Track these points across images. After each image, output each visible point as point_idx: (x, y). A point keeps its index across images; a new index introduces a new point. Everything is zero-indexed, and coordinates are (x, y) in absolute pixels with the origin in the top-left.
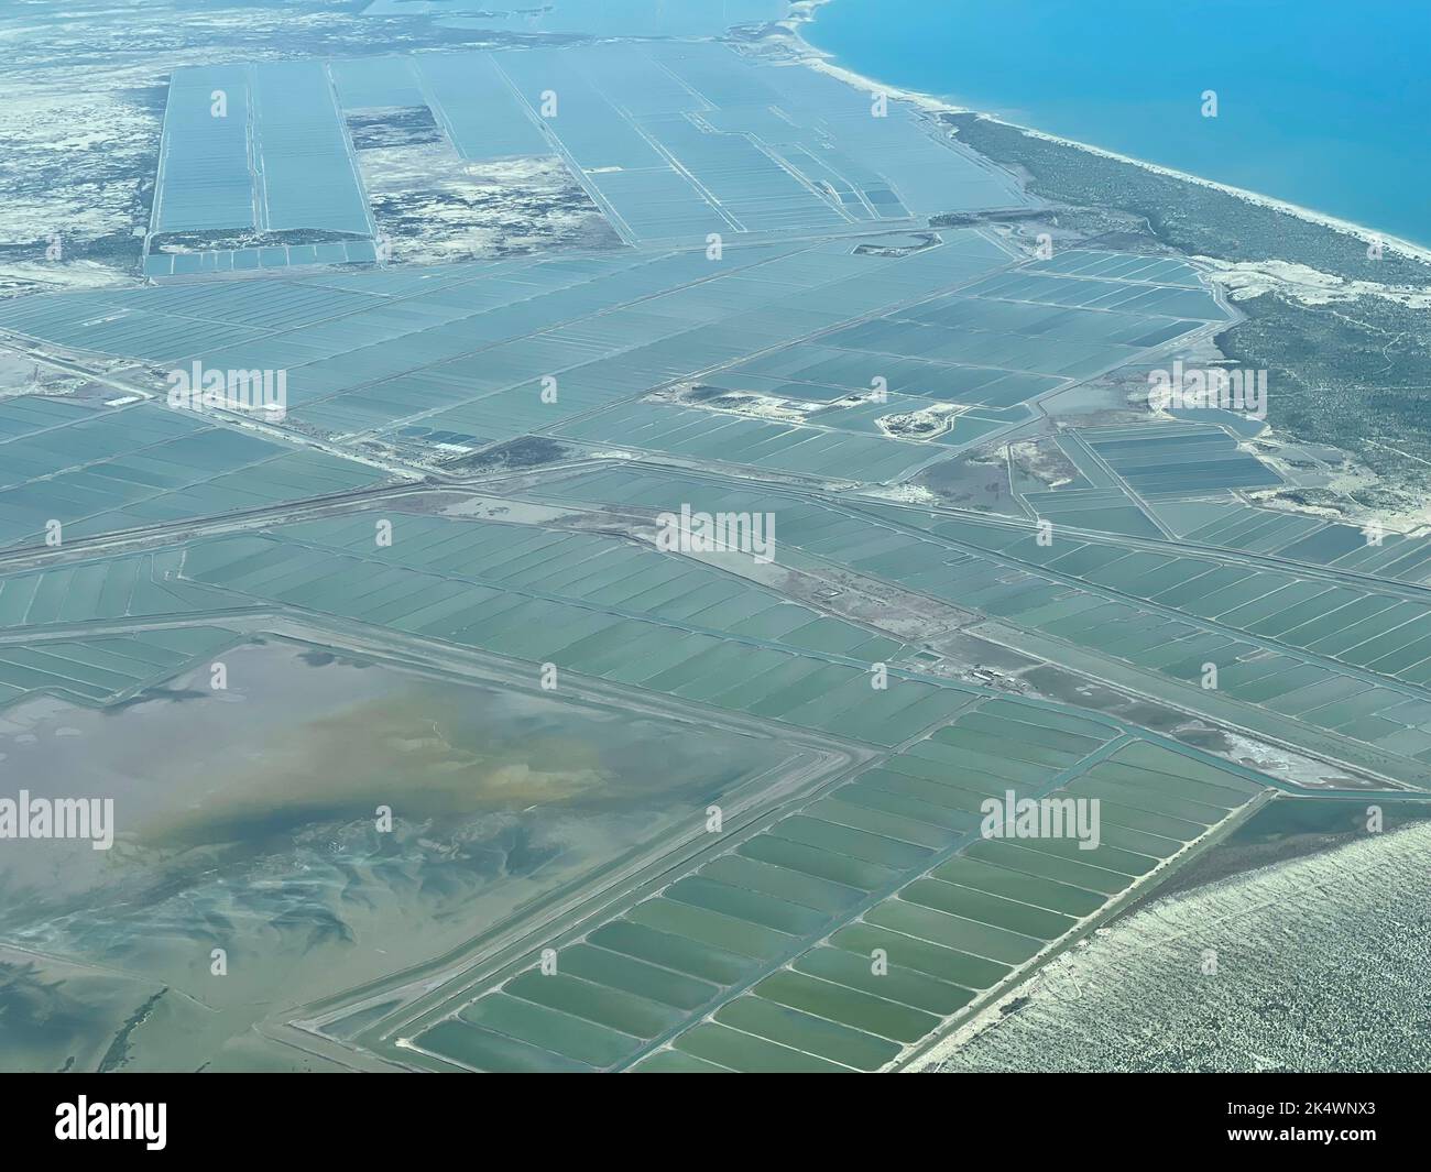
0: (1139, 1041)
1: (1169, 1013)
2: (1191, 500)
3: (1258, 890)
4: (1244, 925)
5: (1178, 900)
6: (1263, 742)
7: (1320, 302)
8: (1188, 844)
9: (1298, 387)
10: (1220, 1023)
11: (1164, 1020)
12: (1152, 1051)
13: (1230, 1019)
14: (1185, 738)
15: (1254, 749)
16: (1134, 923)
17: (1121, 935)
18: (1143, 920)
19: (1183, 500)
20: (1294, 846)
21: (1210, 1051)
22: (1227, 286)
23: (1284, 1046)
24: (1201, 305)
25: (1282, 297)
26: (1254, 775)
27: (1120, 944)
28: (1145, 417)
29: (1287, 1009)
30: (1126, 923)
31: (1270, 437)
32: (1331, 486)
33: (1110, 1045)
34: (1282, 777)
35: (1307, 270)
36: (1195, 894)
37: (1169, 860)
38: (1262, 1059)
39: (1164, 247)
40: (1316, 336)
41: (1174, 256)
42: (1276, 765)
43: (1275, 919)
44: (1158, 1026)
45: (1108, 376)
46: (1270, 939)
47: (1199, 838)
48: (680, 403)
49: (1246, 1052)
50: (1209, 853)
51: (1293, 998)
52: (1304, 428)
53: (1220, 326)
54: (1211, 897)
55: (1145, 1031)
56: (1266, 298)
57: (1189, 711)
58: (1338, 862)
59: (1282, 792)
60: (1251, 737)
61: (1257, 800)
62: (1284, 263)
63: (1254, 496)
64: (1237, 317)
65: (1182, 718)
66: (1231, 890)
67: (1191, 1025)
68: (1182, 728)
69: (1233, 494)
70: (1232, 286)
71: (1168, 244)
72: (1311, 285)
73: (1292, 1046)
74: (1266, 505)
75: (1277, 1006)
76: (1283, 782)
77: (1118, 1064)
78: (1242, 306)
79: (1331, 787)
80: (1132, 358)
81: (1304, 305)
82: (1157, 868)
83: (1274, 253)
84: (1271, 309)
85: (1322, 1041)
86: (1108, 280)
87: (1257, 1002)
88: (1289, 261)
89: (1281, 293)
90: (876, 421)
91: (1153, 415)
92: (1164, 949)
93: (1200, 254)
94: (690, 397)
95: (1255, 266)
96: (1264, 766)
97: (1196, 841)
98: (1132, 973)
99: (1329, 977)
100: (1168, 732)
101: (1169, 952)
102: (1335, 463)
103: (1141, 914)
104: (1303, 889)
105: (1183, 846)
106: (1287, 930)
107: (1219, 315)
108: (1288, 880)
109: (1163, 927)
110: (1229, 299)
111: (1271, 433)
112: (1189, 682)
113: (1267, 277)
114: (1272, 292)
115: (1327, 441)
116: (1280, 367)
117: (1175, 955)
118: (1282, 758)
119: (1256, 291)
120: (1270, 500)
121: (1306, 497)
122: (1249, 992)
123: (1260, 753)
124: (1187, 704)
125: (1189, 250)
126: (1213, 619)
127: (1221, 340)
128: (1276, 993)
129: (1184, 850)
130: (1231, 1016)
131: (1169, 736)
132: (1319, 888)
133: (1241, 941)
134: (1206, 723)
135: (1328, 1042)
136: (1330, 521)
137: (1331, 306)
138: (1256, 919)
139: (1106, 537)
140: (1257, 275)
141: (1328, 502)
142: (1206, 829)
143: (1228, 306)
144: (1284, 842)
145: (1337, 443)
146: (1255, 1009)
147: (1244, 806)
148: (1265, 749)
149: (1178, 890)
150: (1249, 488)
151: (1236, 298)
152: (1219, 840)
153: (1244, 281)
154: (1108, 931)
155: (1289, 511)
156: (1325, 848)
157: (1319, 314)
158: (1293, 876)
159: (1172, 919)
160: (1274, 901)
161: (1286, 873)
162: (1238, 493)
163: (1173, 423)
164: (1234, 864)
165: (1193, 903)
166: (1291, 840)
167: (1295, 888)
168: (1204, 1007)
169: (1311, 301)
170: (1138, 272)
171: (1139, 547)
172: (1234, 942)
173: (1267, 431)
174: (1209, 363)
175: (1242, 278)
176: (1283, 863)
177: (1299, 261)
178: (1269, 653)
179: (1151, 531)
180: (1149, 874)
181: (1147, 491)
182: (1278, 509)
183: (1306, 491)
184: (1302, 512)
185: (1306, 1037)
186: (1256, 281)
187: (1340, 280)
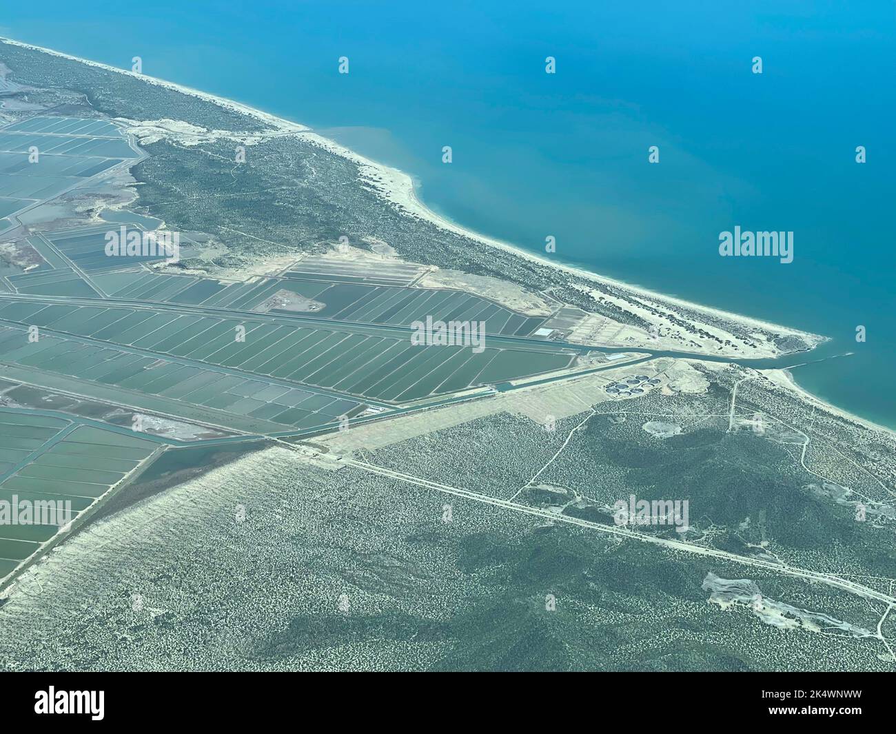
0: (79, 612)
1: (98, 592)
2: (116, 272)
3: (155, 508)
4: (147, 530)
5: (106, 521)
6: (160, 417)
7: (193, 144)
8: (112, 486)
9: (180, 197)
10: (130, 592)
11: (95, 597)
12: (88, 617)
13: (136, 589)
14: (111, 420)
15: (154, 422)
16: (77, 540)
17: (69, 549)
18: (84, 537)
19: (111, 272)
20: (177, 478)
21: (123, 611)
22: (137, 136)
23: (168, 600)
24: (120, 148)
25: (170, 142)
26: (151, 437)
27: (68, 554)
28: (86, 221)
29: (171, 577)
30: (72, 541)
31: (164, 229)
32: (201, 257)
33: (60, 618)
34: (171, 437)
35: (186, 124)
36: (117, 516)
37: (101, 498)
38: (155, 610)
39: (97, 113)
40: (191, 165)
41: (104, 119)
42: (167, 430)
43: (165, 523)
44: (91, 601)
45: (62, 197)
46: (162, 536)
47: (120, 481)
49: (145, 608)
50: (126, 489)
51: (175, 570)
52: (184, 222)
53: (133, 162)
54: (126, 516)
55: (82, 606)
56: (161, 143)
57: (115, 403)
58: (203, 484)
59: (171, 446)
60: (153, 415)
61: (156, 452)
62: (171, 120)
63: (155, 266)
64: (144, 155)
65: (112, 409)
66: (139, 510)
67: (112, 597)
68: (110, 415)
69: (142, 266)
70: (140, 136)
71: (99, 111)
72: (187, 133)
73: (173, 599)
74: (162, 271)
75: (165, 576)
76: (171, 439)
77: (65, 629)
78: (145, 148)
79: (200, 439)
80: (77, 185)
81: (184, 146)
82: (93, 504)
83: (166, 115)
84: (163, 149)
85: (191, 593)
86: (61, 135)
87: (153, 576)
88: (174, 119)
89: (169, 139)
91: (92, 220)
92: (96, 553)
93: (119, 117)
95: (154, 123)
96: (160, 431)
97: (118, 483)
98: (75, 572)
99: (196, 554)
100: (101, 418)
101: (99, 554)
102: (203, 242)
103: (82, 534)
104: (182, 503)
105: (109, 487)
106: (172, 529)
107: (134, 154)
108: (173, 498)
109: (96, 540)
110: (139, 144)
111: (165, 226)
112: (114, 385)
113: (161, 129)
114: (165, 139)
115: (199, 229)
116: (170, 185)
117: (103, 556)
118: (171, 425)
119: (155, 139)
120: (165, 268)
121: (187, 264)
122: (148, 571)
123: (158, 424)
124: (112, 399)
125: (113, 114)
126: (130, 345)
127: (134, 170)
128: (164, 568)
129: (110, 490)
130: (137, 587)
131: (102, 421)
132: (192, 501)
133: (144, 540)
134: (125, 409)
135: (195, 592)
136: (201, 278)
137: (200, 146)
138: (154, 526)
139: (62, 300)
140: (155, 129)
141: (199, 267)
142: (124, 475)
143: (138, 148)
144: (172, 476)
145: (205, 230)
146: (151, 581)
147: (148, 458)
148: (161, 421)
149: (106, 515)
150: (152, 261)
151: (142, 143)
152: (132, 480)
153: (147, 132)
154: (61, 547)
155: (176, 274)
156: (195, 476)
157: (193, 151)
158: (176, 496)
159: (101, 534)
160: (165, 513)
161: (173, 495)
162: (146, 266)
163: (105, 224)
164: (140, 494)
165: (114, 522)
166: (176, 474)
167: (177, 503)
168: (120, 584)
169: (188, 144)
170: (83, 129)
171: (83, 304)
172: (140, 542)
173: (163, 225)
174: (126, 185)
175: (146, 131)
176: (171, 489)
177: (180, 119)
178: (164, 362)
179: (89, 292)
180: (88, 508)
181: (89, 268)
182: (170, 273)
183: (186, 261)
184: (184, 274)
185: (181, 592)
186: (154, 133)
187: (205, 130)
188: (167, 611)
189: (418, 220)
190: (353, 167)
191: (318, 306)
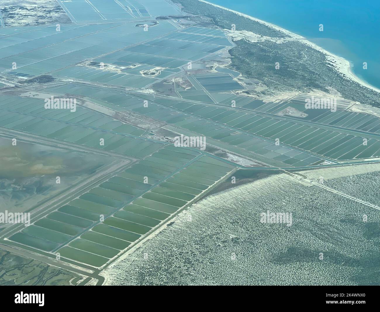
0: (202, 232)
1: (209, 225)
2: (221, 93)
3: (233, 193)
4: (229, 202)
5: (213, 196)
6: (236, 155)
7: (255, 42)
8: (216, 182)
9: (249, 64)
10: (222, 227)
11: (208, 226)
12: (205, 234)
13: (224, 226)
14: (217, 155)
15: (234, 157)
16: (202, 202)
17: (198, 205)
18: (204, 201)
19: (219, 93)
20: (242, 182)
21: (219, 234)
22: (232, 37)
23: (237, 232)
24: (225, 42)
25: (246, 40)
26: (233, 164)
27: (198, 208)
28: (210, 71)
29: (238, 223)
30: (200, 202)
31: (241, 77)
32: (256, 90)
33: (194, 233)
34: (240, 164)
35: (252, 33)
36: (218, 194)
37: (211, 186)
38: (232, 235)
39: (216, 26)
40: (254, 51)
41: (219, 29)
42: (239, 161)
43: (237, 200)
44: (206, 228)
45: (201, 60)
46: (235, 205)
47: (219, 180)
48: (87, 66)
49: (228, 234)
50: (221, 184)
51: (240, 220)
52: (249, 74)
53: (230, 48)
54: (221, 195)
55: (203, 229)
56: (242, 40)
57: (218, 148)
58: (253, 185)
59: (240, 168)
60: (233, 154)
61: (234, 170)
62: (246, 31)
63: (237, 92)
64: (234, 45)
65: (217, 150)
66: (226, 193)
67: (215, 227)
68: (216, 152)
69: (232, 92)
70: (233, 37)
71: (218, 26)
72: (253, 37)
73: (239, 232)
74: (240, 94)
75: (236, 222)
76: (241, 165)
77: (196, 238)
78: (236, 42)
79: (252, 166)
80: (207, 56)
81: (250, 42)
82: (208, 188)
83: (244, 29)
84: (243, 43)
85: (247, 230)
86: (202, 35)
87: (231, 221)
88: (248, 31)
89: (245, 39)
90: (140, 72)
91: (212, 71)
92: (209, 209)
93: (225, 28)
94: (90, 65)
95: (239, 32)
96: (236, 161)
97: (218, 181)
98: (201, 215)
99: (249, 214)
100: (212, 153)
101: (210, 209)
102: (257, 83)
103: (204, 200)
104: (244, 192)
105: (215, 182)
106: (240, 203)
107: (231, 45)
108: (240, 190)
109: (209, 203)
110: (233, 41)
111: (242, 76)
112: (218, 140)
113: (242, 35)
114: (243, 39)
115: (255, 78)
116: (244, 58)
117: (212, 210)
118: (241, 159)
119: (239, 39)
120: (241, 93)
121: (250, 92)
122: (229, 219)
123: (235, 158)
124: (217, 146)
125: (223, 27)
126: (225, 124)
127: (230, 51)
128: (236, 219)
129: (215, 183)
130: (225, 225)
131: (213, 154)
132: (248, 192)
133: (228, 206)
134: (222, 151)
135: (248, 230)
136: (255, 98)
137: (258, 43)
138: (232, 200)
139: (199, 103)
140: (240, 34)
141: (255, 94)
142: (221, 178)
143: (232, 42)
144: (240, 181)
145: (257, 78)
146: (231, 223)
147: (231, 172)
148: (237, 157)
149: (213, 193)
150: (236, 90)
151: (234, 40)
152: (224, 180)
153: (236, 36)
154: (195, 204)
155: (245, 96)
156: (250, 182)
157: (255, 45)
158: (242, 189)
159: (211, 201)
160: (237, 196)
161: (240, 189)
162: (233, 91)
163: (218, 73)
164: (227, 187)
165: (217, 197)
166: (242, 180)
167: (242, 192)
168: (218, 223)
169: (253, 41)
170: (210, 33)
171: (208, 105)
172: (226, 206)
173: (241, 75)
174: (227, 57)
175: (236, 35)
176: (239, 186)
177: (250, 31)
178: (238, 133)
179: (210, 101)
180: (206, 190)
181: (211, 91)
182: (242, 96)
183: (250, 91)
184: (248, 96)
185: (243, 229)
186: (239, 36)
187: (260, 36)
188: (237, 236)
189: (352, 81)
190: (323, 56)
191: (305, 115)
